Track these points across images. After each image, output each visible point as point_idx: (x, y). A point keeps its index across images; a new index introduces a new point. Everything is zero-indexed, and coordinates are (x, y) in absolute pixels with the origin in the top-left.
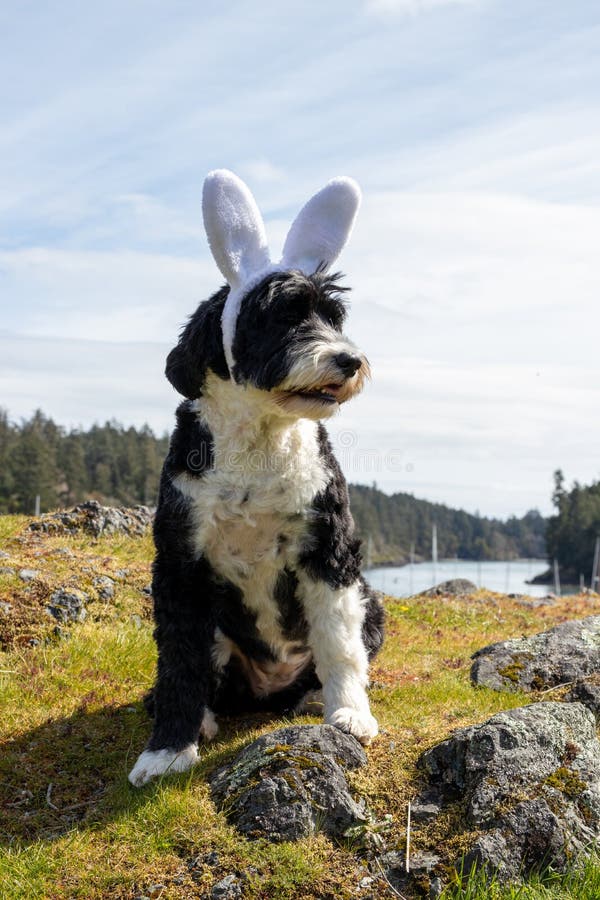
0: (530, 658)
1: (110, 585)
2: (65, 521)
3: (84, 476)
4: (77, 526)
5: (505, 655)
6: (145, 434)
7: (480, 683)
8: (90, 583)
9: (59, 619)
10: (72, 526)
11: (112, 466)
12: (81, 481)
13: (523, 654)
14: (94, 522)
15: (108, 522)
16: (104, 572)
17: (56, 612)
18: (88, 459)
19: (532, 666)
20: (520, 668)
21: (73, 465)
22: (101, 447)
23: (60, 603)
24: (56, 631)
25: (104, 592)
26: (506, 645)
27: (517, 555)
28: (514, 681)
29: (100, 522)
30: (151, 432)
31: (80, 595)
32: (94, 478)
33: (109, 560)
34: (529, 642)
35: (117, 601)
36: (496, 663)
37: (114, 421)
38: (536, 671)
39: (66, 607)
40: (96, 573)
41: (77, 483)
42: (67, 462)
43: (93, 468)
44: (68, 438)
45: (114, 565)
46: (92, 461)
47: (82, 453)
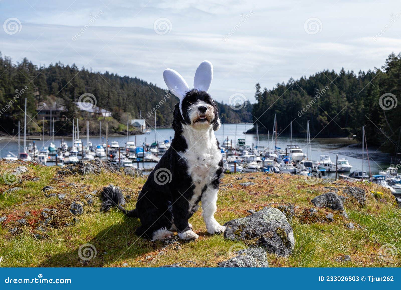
0: (245, 227)
1: (91, 198)
2: (71, 170)
3: (46, 88)
4: (76, 171)
5: (236, 226)
6: (73, 68)
7: (227, 238)
8: (84, 198)
9: (75, 214)
10: (74, 171)
11: (59, 83)
12: (45, 90)
13: (242, 225)
14: (82, 169)
15: (87, 169)
16: (89, 193)
17: (73, 212)
18: (48, 80)
19: (245, 230)
20: (241, 231)
21: (42, 84)
22: (53, 75)
23: (75, 208)
24: (74, 220)
25: (89, 201)
26: (236, 221)
27: (240, 121)
28: (239, 236)
29: (84, 169)
30: (76, 67)
31: (81, 204)
32: (51, 89)
33: (89, 187)
34: (244, 220)
35: (94, 204)
36: (232, 230)
37: (60, 63)
38: (247, 232)
39: (77, 209)
40: (86, 194)
41: (44, 91)
42: (39, 82)
43: (51, 84)
44: (38, 71)
45: (91, 189)
46: (50, 81)
47: (45, 77)
